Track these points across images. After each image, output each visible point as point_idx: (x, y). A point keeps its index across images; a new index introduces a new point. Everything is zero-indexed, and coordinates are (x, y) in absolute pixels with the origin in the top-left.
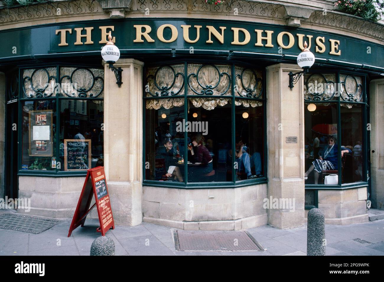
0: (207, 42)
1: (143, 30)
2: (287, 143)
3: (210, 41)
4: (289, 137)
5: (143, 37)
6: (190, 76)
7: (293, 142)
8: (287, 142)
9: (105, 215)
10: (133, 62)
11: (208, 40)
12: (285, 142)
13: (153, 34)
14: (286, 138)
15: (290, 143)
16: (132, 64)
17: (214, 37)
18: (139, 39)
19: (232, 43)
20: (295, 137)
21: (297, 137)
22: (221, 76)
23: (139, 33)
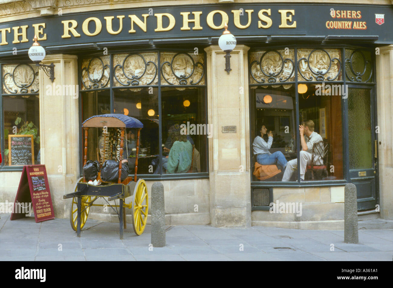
0: (130, 31)
1: (70, 25)
2: (223, 133)
3: (132, 31)
4: (226, 127)
5: (70, 32)
6: (116, 67)
7: (232, 132)
8: (223, 131)
9: (41, 207)
10: (62, 57)
11: (130, 29)
12: (221, 133)
13: (79, 28)
14: (222, 128)
15: (227, 133)
16: (62, 59)
17: (136, 26)
18: (66, 35)
19: (156, 30)
20: (234, 126)
21: (236, 126)
22: (147, 65)
23: (66, 28)
